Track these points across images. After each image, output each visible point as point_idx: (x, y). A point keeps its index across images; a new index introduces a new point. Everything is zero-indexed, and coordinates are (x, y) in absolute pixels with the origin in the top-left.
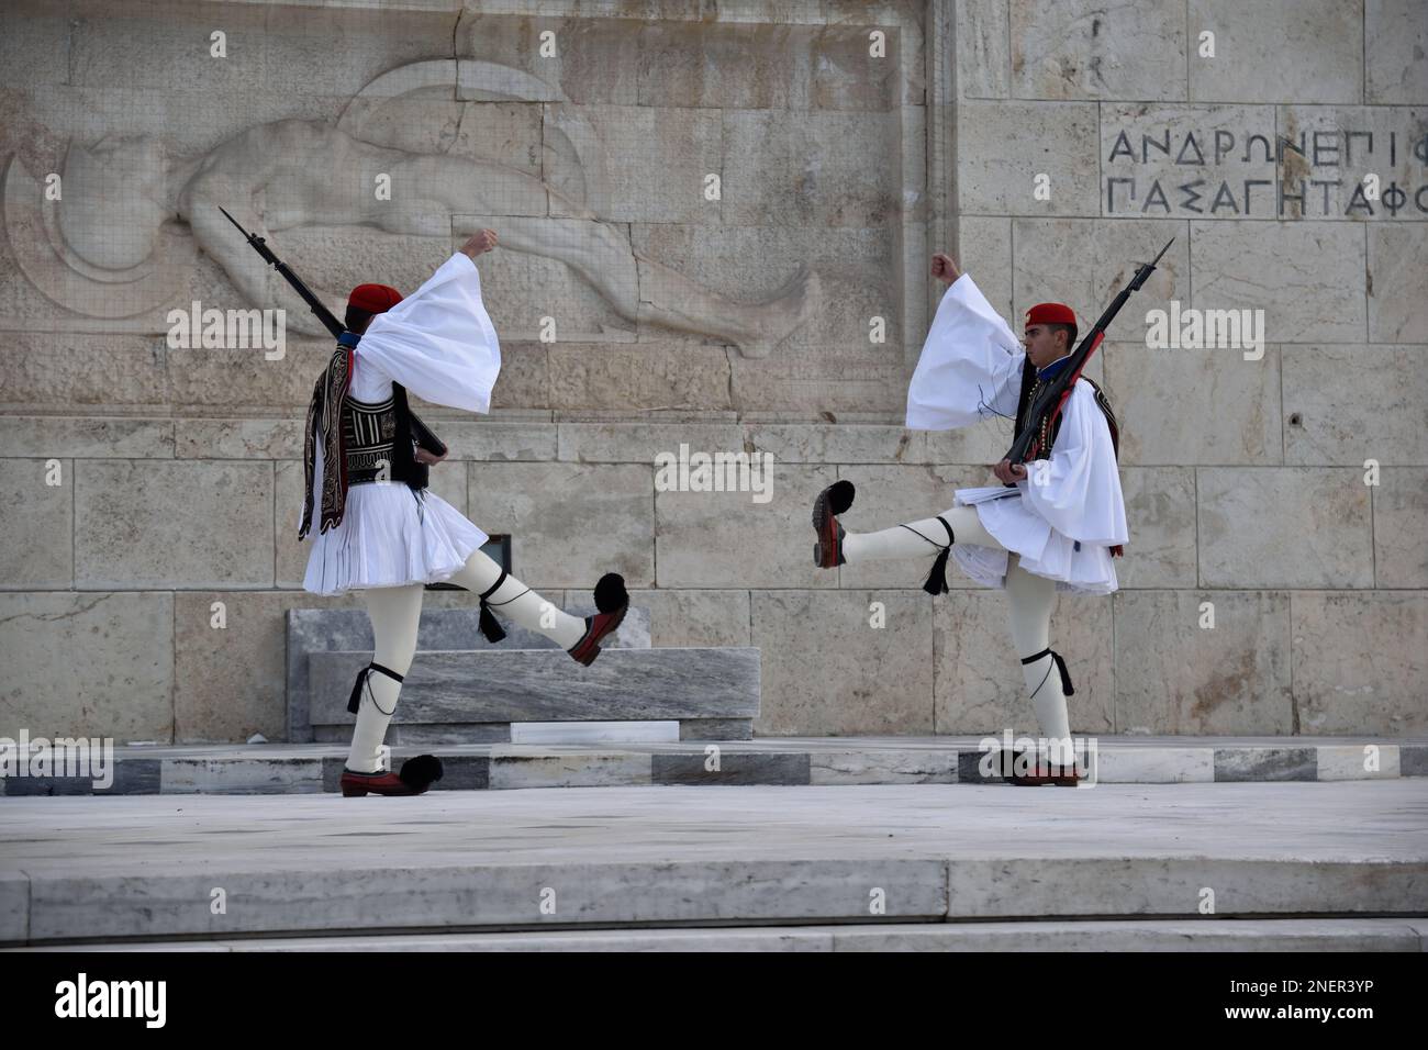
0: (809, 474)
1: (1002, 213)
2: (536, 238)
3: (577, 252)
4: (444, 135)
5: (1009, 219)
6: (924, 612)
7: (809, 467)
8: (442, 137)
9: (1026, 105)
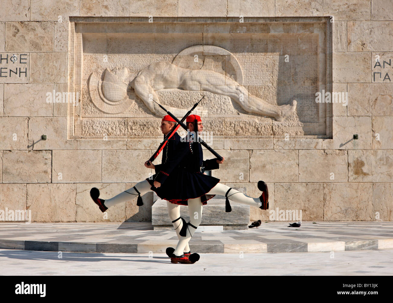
0: (291, 152)
1: (345, 82)
2: (222, 91)
3: (233, 94)
5: (347, 84)
6: (321, 189)
7: (291, 150)
9: (352, 53)
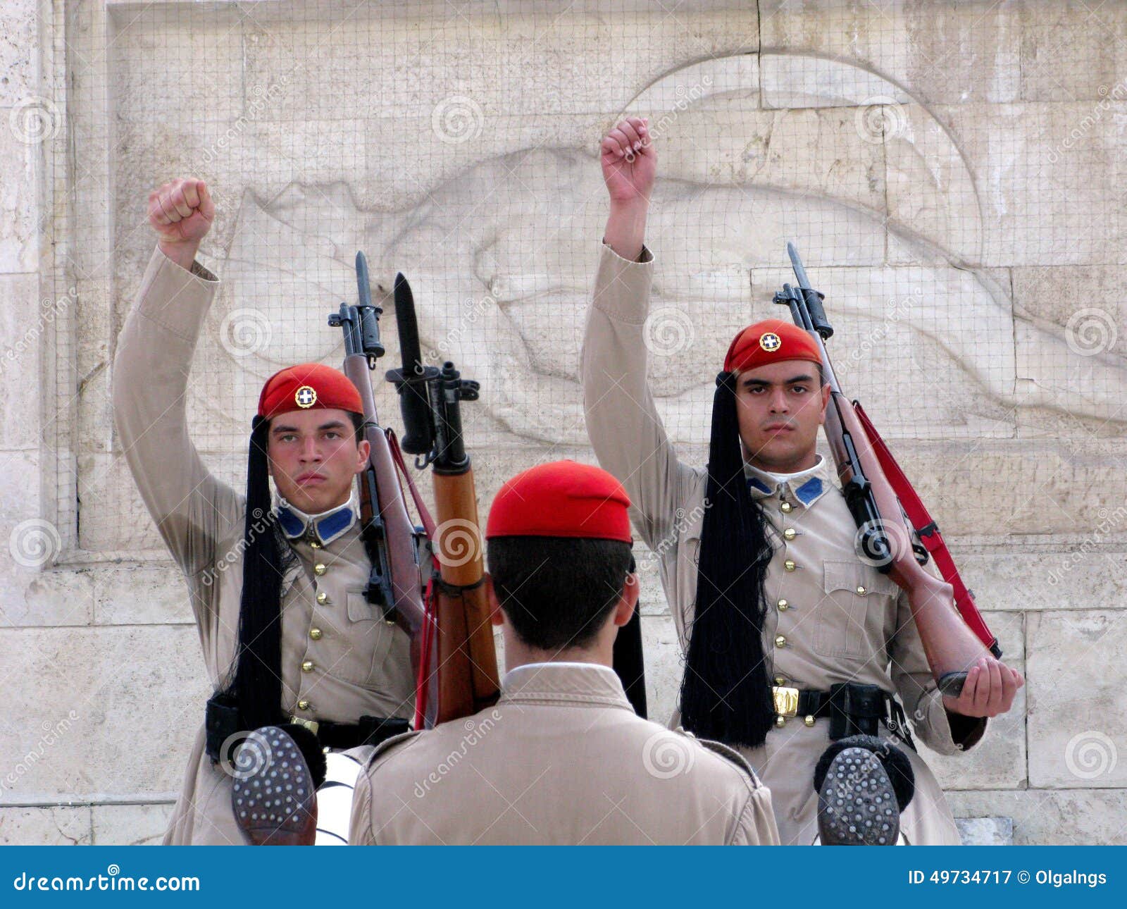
4: (747, 158)
8: (745, 161)
